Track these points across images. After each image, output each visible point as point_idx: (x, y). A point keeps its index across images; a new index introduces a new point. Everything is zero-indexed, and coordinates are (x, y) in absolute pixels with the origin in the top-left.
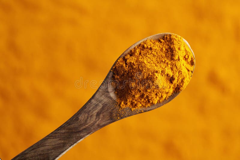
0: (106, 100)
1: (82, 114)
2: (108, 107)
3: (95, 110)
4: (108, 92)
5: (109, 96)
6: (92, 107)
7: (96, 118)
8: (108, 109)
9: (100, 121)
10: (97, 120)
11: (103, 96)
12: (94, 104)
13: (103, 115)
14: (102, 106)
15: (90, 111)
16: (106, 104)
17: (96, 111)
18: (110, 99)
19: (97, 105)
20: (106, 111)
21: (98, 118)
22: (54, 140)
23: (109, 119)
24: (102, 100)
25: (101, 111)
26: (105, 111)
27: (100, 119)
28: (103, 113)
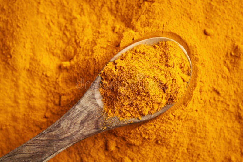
0: (92, 107)
1: (65, 121)
2: (94, 115)
3: (79, 117)
4: (94, 98)
5: (95, 103)
6: (76, 114)
7: (80, 127)
8: (94, 117)
9: (85, 130)
10: (81, 128)
11: (89, 103)
12: (78, 111)
13: (88, 124)
14: (87, 113)
15: (73, 118)
16: (92, 112)
17: (81, 118)
18: (97, 106)
19: (81, 112)
20: (92, 119)
21: (82, 127)
22: (33, 147)
23: (95, 128)
24: (88, 107)
25: (86, 119)
26: (90, 120)
27: (85, 128)
28: (88, 121)
